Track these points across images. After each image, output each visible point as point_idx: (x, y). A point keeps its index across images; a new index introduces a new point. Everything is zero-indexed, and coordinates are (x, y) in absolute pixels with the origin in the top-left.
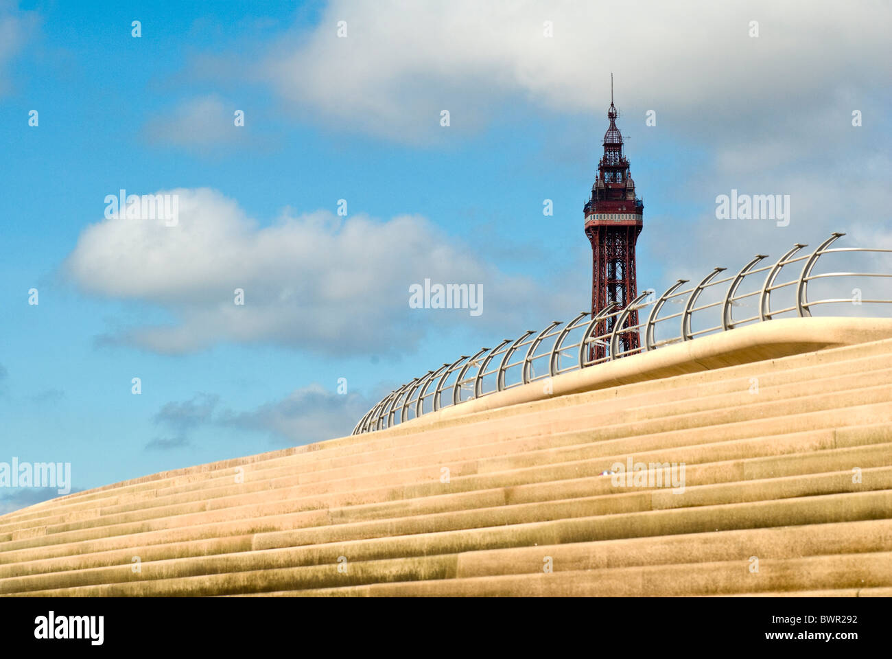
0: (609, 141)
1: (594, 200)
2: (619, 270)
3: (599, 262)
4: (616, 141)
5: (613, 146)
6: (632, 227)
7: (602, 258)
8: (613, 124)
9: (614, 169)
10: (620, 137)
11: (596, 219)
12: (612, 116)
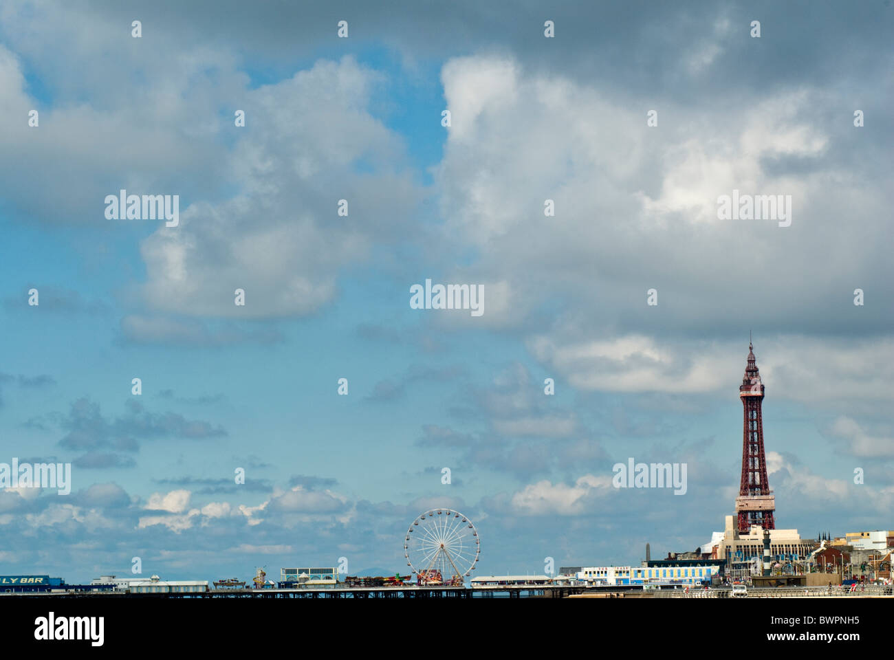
0: (750, 359)
1: (744, 385)
2: (755, 414)
3: (746, 411)
4: (753, 359)
5: (751, 361)
6: (760, 396)
7: (747, 410)
8: (751, 352)
9: (752, 371)
10: (754, 358)
11: (744, 393)
12: (751, 348)
